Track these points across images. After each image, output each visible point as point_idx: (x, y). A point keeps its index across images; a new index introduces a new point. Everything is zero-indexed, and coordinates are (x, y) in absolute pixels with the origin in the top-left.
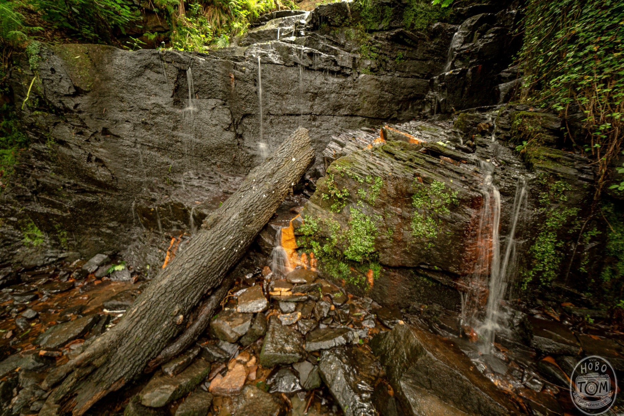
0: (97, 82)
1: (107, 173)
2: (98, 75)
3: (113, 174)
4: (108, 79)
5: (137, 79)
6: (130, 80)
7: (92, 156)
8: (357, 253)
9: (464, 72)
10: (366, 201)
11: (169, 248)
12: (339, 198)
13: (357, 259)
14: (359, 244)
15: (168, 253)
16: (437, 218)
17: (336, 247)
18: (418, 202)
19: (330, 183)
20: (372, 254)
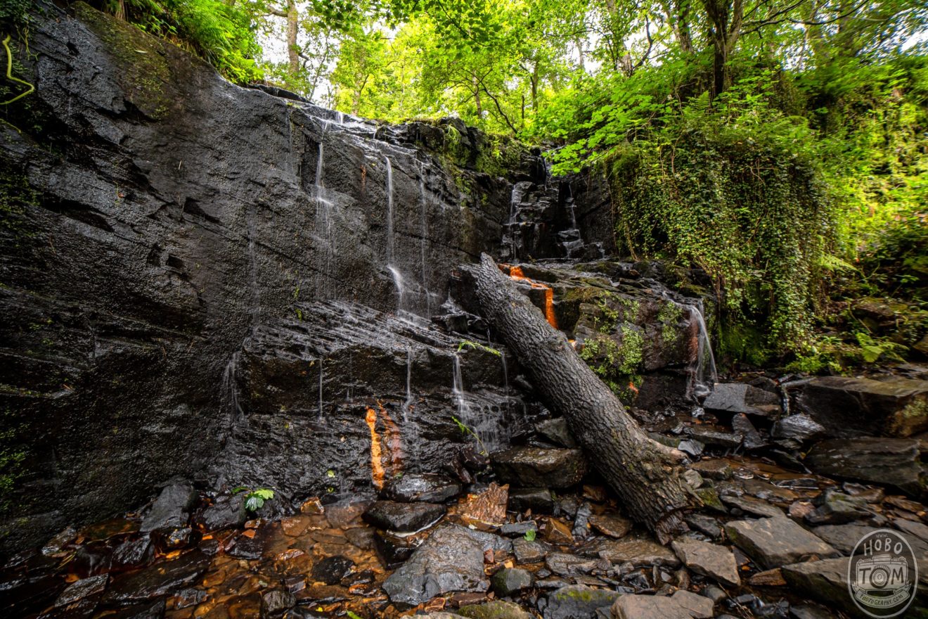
0: (178, 111)
1: (190, 291)
2: (180, 100)
3: (199, 294)
4: (200, 113)
5: (249, 131)
6: (239, 128)
7: (160, 250)
8: (631, 366)
9: (533, 226)
10: (630, 321)
11: (372, 426)
12: (611, 320)
13: (630, 371)
14: (633, 357)
15: (374, 436)
16: (676, 327)
17: (613, 366)
18: (662, 318)
19: (603, 307)
20: (640, 364)
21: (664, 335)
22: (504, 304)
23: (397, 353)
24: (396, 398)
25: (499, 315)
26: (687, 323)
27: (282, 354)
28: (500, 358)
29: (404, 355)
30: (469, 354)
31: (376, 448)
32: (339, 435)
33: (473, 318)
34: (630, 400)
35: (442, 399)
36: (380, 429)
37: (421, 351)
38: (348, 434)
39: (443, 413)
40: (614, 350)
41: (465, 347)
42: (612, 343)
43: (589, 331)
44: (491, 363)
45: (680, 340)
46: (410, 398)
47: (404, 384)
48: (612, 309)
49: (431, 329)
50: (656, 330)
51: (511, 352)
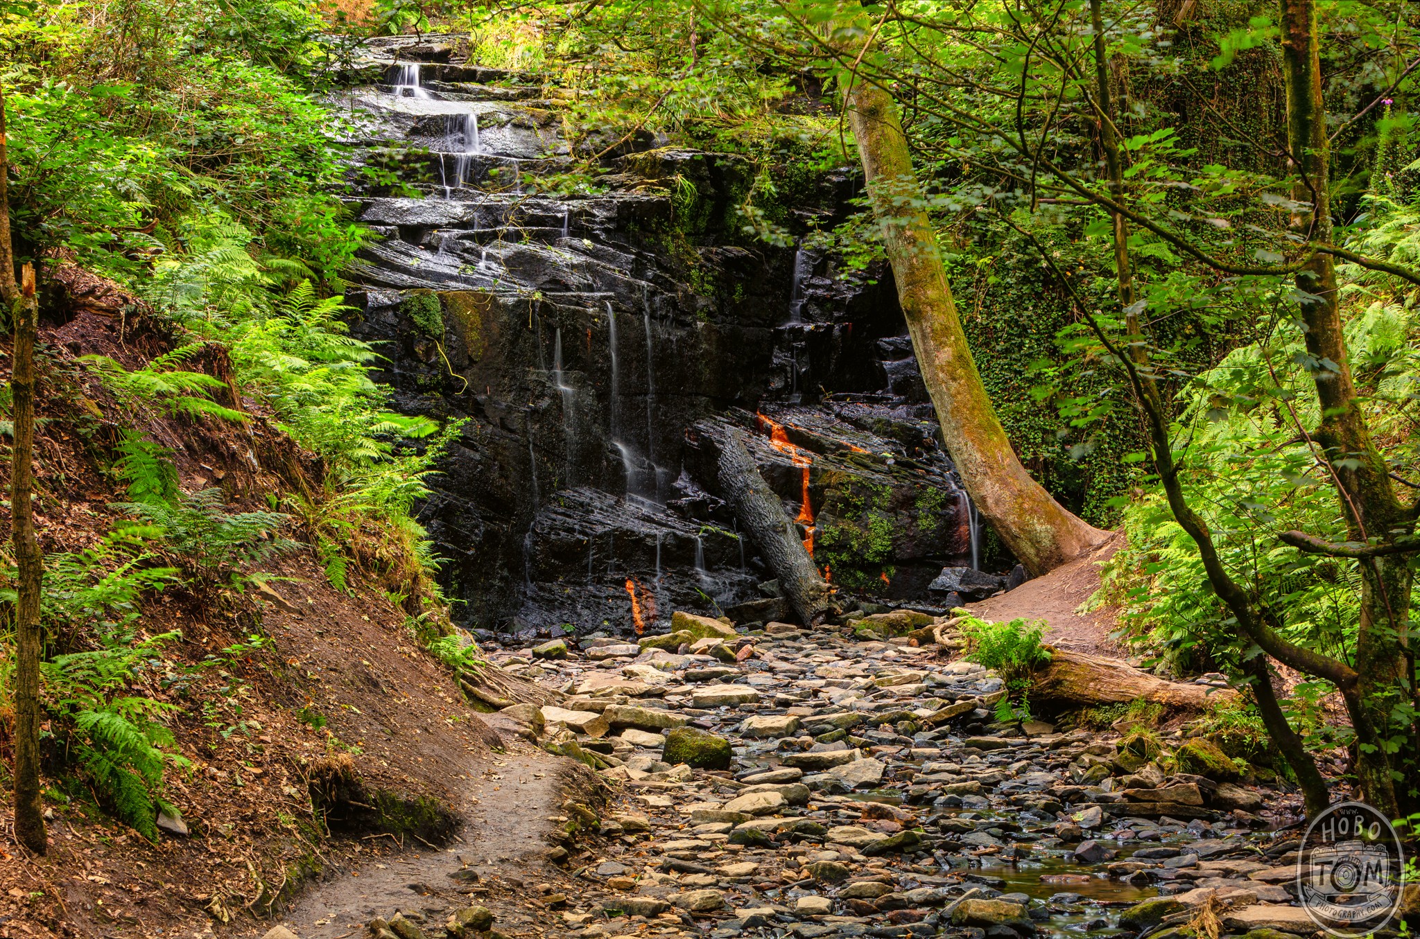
0: (486, 348)
2: (487, 339)
4: (495, 343)
8: (878, 553)
9: (830, 328)
10: (879, 507)
11: (632, 593)
12: (856, 507)
13: (877, 560)
14: (880, 544)
15: (634, 599)
16: (934, 514)
17: (856, 554)
18: (919, 504)
19: (847, 493)
20: (889, 552)
21: (919, 522)
22: (744, 492)
23: (647, 535)
24: (647, 574)
25: (738, 502)
26: (952, 510)
27: (563, 534)
28: (737, 542)
29: (654, 537)
30: (708, 538)
31: (636, 609)
32: (607, 598)
33: (716, 502)
34: (880, 590)
35: (686, 575)
36: (639, 595)
37: (668, 534)
38: (614, 597)
39: (687, 584)
40: (857, 537)
41: (706, 531)
42: (856, 530)
43: (830, 518)
44: (730, 546)
45: (940, 528)
46: (659, 574)
47: (653, 562)
48: (857, 496)
49: (668, 516)
50: (910, 516)
51: (748, 537)
